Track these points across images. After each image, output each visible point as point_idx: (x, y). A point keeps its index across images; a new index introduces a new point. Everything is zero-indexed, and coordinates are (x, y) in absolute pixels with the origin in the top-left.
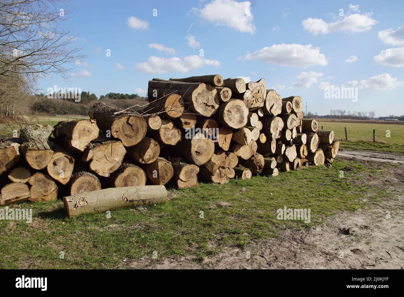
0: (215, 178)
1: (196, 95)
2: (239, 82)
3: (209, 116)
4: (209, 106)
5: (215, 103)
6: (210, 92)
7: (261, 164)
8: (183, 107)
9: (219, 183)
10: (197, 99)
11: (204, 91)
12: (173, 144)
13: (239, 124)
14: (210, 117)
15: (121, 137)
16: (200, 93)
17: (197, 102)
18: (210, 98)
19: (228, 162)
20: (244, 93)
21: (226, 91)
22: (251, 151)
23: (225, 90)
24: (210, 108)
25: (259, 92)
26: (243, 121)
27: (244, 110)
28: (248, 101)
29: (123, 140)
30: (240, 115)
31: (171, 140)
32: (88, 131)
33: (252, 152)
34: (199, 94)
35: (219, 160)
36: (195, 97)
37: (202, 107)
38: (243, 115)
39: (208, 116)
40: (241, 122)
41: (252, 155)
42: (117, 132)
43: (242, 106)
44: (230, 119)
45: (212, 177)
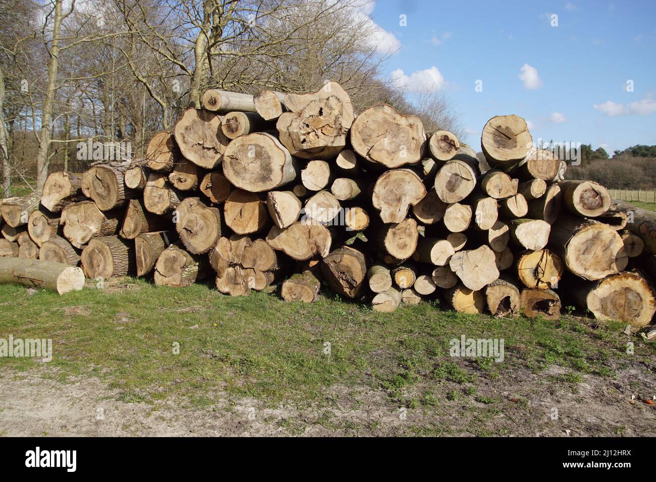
0: (222, 284)
1: (183, 131)
2: (261, 97)
3: (211, 166)
4: (209, 149)
5: (219, 143)
6: (206, 123)
7: (352, 278)
8: (171, 153)
9: (228, 294)
10: (184, 137)
11: (194, 122)
12: (158, 213)
13: (261, 184)
14: (213, 168)
15: (93, 197)
16: (187, 127)
17: (185, 142)
18: (207, 135)
19: (252, 258)
20: (279, 117)
21: (233, 119)
22: (309, 243)
23: (231, 117)
24: (211, 153)
25: (321, 113)
26: (269, 177)
27: (270, 154)
28: (290, 135)
29: (96, 201)
30: (261, 165)
31: (157, 207)
32: (59, 187)
33: (313, 246)
34: (186, 129)
35: (230, 251)
36: (181, 134)
37: (196, 152)
38: (268, 165)
39: (209, 167)
40: (265, 178)
41: (315, 251)
42: (88, 189)
43: (265, 146)
44: (237, 173)
45: (218, 279)
